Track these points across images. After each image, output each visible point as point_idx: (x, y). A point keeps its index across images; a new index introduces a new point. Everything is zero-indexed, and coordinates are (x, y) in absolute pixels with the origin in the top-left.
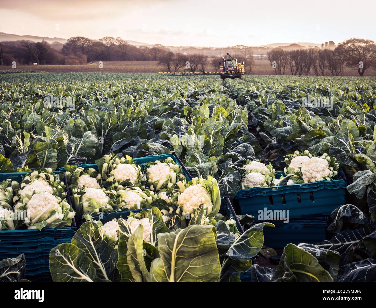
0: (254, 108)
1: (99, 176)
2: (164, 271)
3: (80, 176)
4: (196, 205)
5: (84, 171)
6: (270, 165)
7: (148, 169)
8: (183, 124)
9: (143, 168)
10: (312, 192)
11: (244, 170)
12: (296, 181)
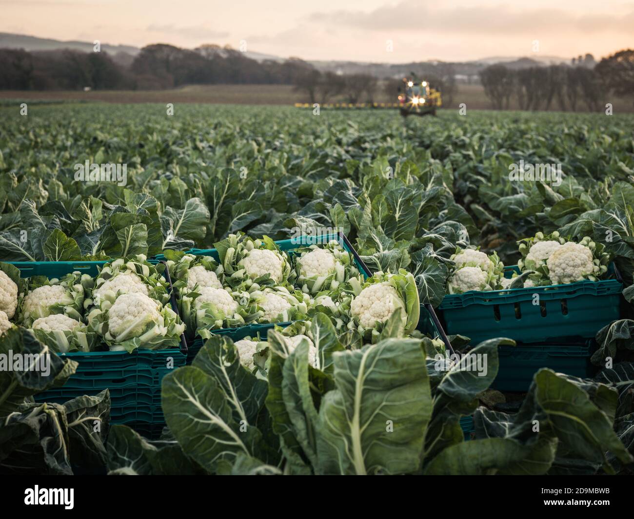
0: (460, 164)
1: (220, 268)
2: (343, 411)
3: (189, 268)
4: (380, 315)
5: (196, 259)
6: (495, 256)
7: (298, 259)
8: (349, 187)
9: (291, 257)
10: (565, 300)
11: (452, 264)
12: (539, 281)
